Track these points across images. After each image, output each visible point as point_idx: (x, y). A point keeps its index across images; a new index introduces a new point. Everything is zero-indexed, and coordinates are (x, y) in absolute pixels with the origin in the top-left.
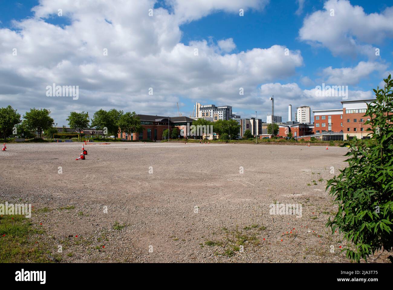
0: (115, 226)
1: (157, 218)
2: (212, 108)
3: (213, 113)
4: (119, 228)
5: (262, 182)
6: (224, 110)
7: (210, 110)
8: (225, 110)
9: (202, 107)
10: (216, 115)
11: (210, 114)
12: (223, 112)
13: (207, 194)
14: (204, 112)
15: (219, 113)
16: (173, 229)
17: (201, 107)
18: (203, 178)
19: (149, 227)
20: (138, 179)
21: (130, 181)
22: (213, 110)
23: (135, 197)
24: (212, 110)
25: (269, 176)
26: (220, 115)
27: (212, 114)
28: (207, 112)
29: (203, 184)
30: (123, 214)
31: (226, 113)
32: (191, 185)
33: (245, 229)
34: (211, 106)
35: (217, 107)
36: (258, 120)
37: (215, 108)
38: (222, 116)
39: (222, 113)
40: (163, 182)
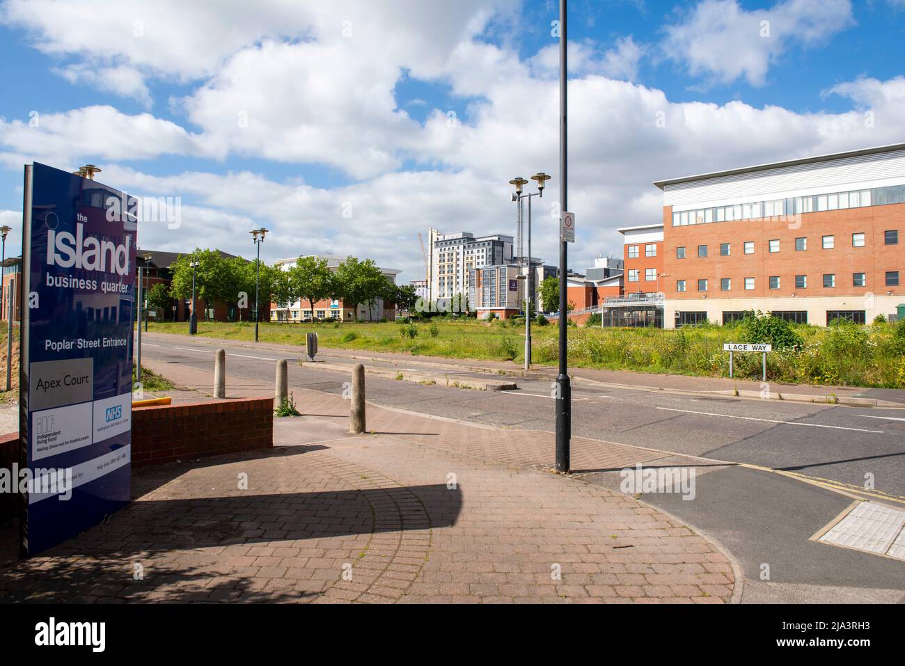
2: (462, 240)
3: (464, 253)
6: (489, 244)
7: (456, 247)
8: (491, 247)
9: (441, 238)
10: (470, 258)
11: (458, 257)
12: (485, 249)
14: (443, 252)
15: (477, 255)
17: (438, 239)
22: (464, 247)
24: (461, 247)
26: (478, 257)
27: (461, 256)
28: (451, 251)
31: (493, 252)
34: (460, 236)
35: (474, 239)
37: (469, 240)
38: (484, 260)
39: (484, 254)
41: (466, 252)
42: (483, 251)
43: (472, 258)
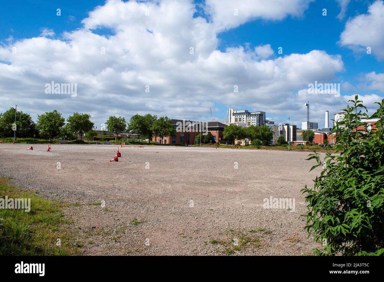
0: (133, 221)
1: (172, 218)
2: (245, 113)
4: (137, 224)
5: (282, 189)
6: (258, 115)
7: (242, 116)
8: (259, 116)
9: (235, 112)
10: (249, 120)
11: (243, 120)
12: (256, 117)
13: (224, 198)
14: (236, 117)
15: (252, 119)
16: (184, 227)
17: (233, 112)
18: (224, 183)
19: (163, 224)
20: (163, 181)
21: (155, 183)
22: (246, 116)
23: (156, 198)
24: (245, 116)
25: (292, 183)
26: (253, 120)
27: (245, 119)
28: (240, 117)
29: (223, 189)
30: (142, 212)
31: (259, 118)
32: (211, 188)
33: (251, 232)
34: (244, 111)
35: (250, 113)
36: (293, 127)
37: (248, 114)
38: (256, 121)
39: (256, 119)
40: (185, 185)
41: (247, 118)
42: (255, 118)
43: (250, 120)
